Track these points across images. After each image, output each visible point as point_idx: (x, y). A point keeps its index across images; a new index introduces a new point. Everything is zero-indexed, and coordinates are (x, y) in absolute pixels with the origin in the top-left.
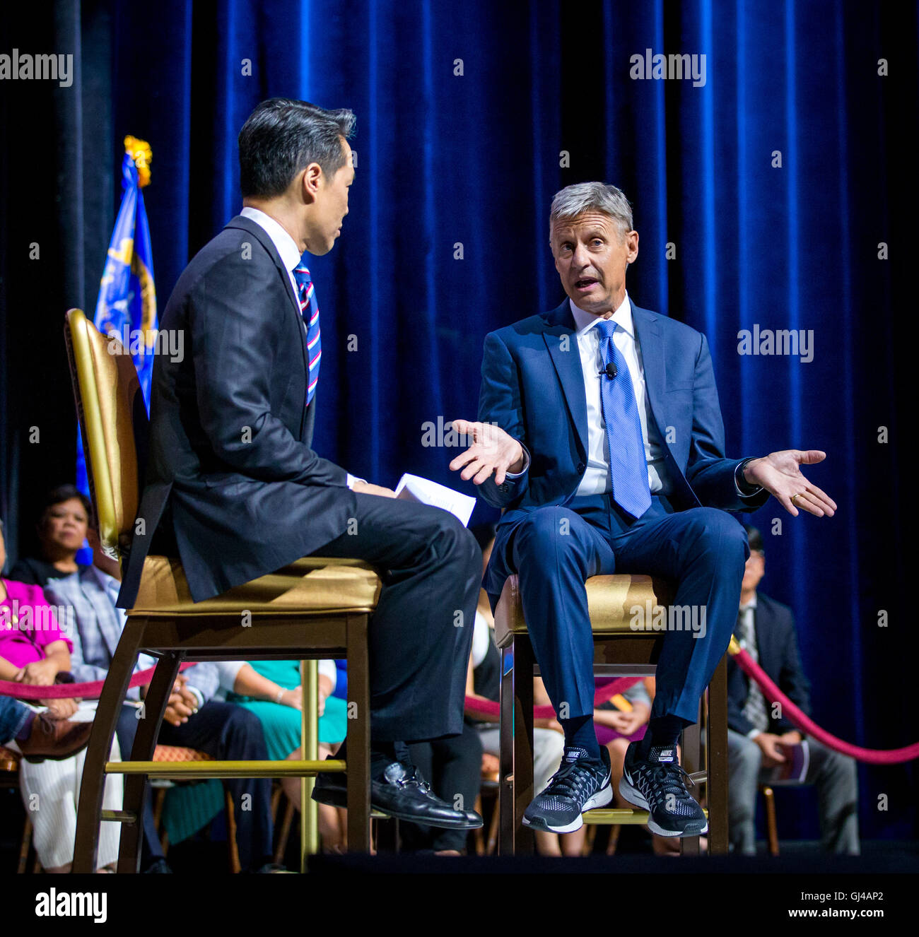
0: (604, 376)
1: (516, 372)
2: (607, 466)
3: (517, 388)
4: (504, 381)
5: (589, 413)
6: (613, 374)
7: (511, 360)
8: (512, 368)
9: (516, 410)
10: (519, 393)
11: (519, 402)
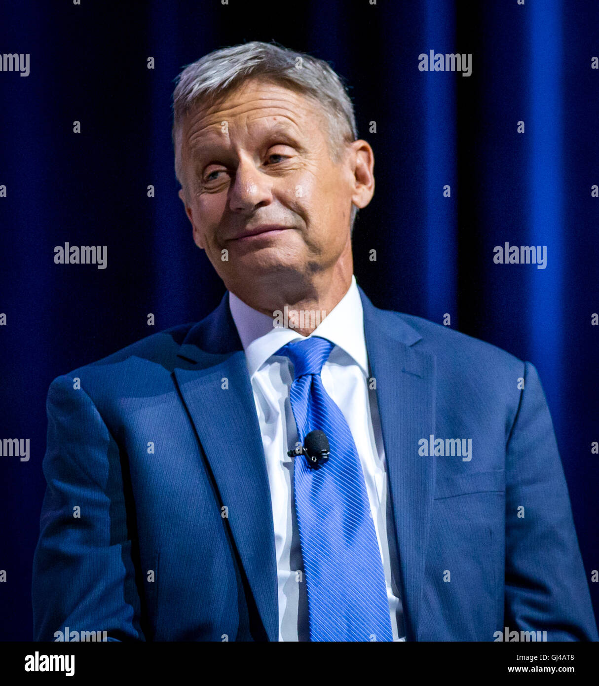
0: (299, 461)
4: (92, 483)
6: (319, 455)
7: (107, 436)
9: (119, 547)
11: (124, 530)
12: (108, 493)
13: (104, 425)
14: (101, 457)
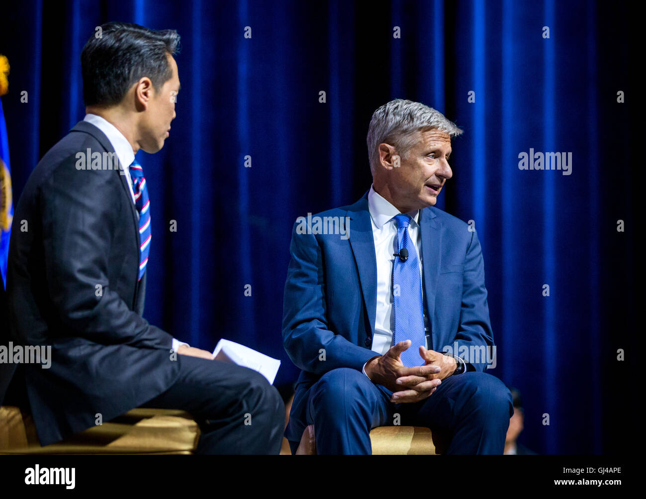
0: (397, 258)
1: (320, 255)
2: (392, 333)
3: (321, 267)
5: (379, 289)
6: (404, 258)
7: (317, 244)
8: (318, 251)
10: (322, 271)
12: (316, 266)
13: (316, 240)
14: (314, 252)
